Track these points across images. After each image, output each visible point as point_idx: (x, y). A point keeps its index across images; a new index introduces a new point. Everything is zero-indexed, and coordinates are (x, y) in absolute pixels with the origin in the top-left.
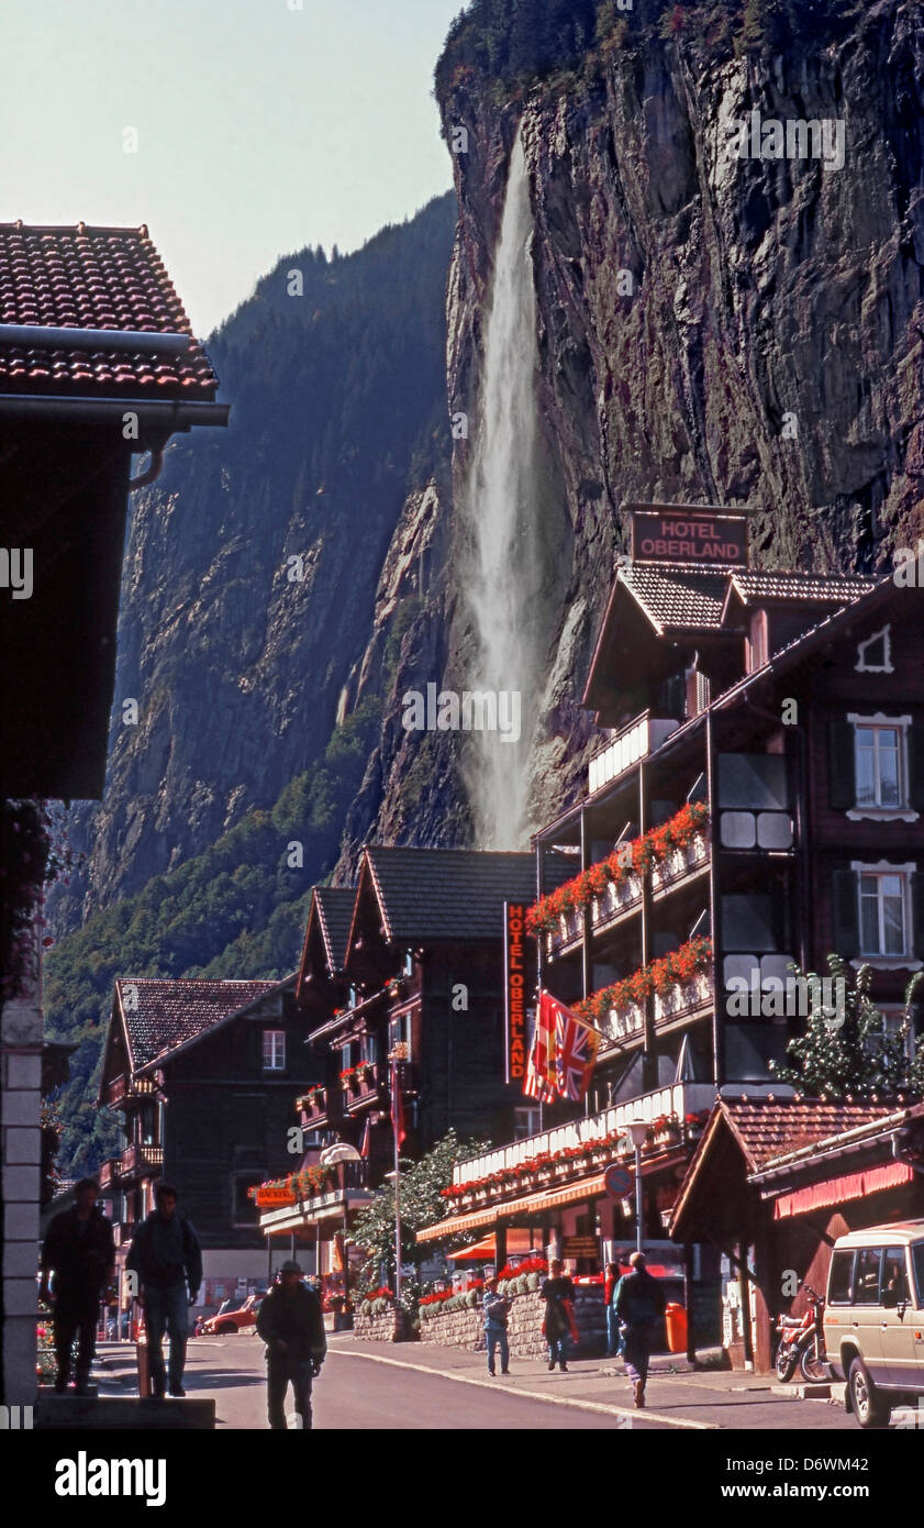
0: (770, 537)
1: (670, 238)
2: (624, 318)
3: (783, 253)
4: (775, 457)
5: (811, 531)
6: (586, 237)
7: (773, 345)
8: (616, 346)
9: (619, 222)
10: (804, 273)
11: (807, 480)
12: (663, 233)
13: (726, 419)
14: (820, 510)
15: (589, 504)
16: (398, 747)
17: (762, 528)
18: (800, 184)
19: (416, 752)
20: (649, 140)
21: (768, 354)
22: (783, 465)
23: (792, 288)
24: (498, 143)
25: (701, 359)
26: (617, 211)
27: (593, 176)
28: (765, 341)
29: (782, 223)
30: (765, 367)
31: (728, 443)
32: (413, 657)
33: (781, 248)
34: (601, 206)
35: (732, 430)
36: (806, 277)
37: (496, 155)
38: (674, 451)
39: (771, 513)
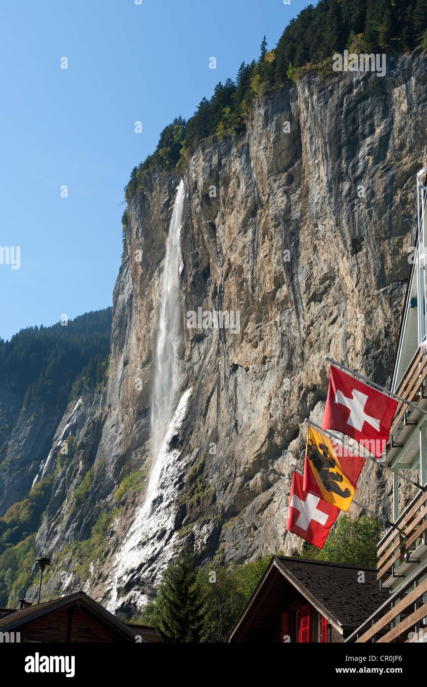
0: (337, 317)
1: (282, 184)
2: (243, 235)
3: (368, 160)
4: (354, 266)
5: (374, 303)
6: (224, 203)
7: (359, 206)
8: (236, 251)
9: (246, 189)
10: (381, 167)
11: (375, 275)
12: (278, 182)
13: (312, 262)
14: (382, 290)
15: (197, 346)
16: (74, 477)
17: (331, 314)
18: (379, 126)
19: (83, 478)
20: (276, 136)
21: (356, 211)
22: (359, 269)
23: (373, 175)
24: (165, 193)
25: (298, 236)
26: (246, 183)
27: (233, 170)
28: (354, 205)
29: (368, 146)
30: (353, 218)
31: (312, 274)
32: (86, 438)
33: (367, 158)
34: (236, 184)
35: (315, 268)
36: (382, 170)
37: (164, 198)
38: (274, 287)
39: (337, 305)
